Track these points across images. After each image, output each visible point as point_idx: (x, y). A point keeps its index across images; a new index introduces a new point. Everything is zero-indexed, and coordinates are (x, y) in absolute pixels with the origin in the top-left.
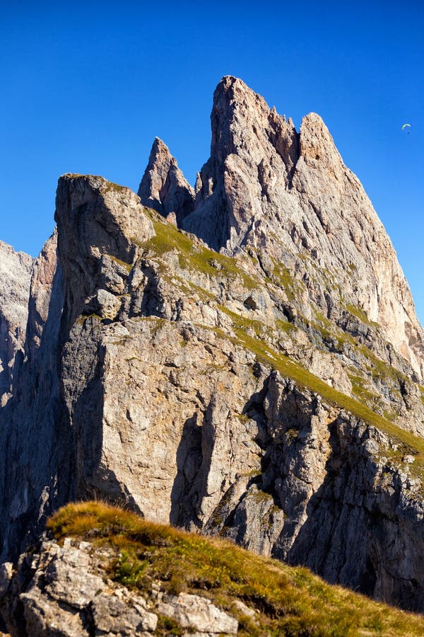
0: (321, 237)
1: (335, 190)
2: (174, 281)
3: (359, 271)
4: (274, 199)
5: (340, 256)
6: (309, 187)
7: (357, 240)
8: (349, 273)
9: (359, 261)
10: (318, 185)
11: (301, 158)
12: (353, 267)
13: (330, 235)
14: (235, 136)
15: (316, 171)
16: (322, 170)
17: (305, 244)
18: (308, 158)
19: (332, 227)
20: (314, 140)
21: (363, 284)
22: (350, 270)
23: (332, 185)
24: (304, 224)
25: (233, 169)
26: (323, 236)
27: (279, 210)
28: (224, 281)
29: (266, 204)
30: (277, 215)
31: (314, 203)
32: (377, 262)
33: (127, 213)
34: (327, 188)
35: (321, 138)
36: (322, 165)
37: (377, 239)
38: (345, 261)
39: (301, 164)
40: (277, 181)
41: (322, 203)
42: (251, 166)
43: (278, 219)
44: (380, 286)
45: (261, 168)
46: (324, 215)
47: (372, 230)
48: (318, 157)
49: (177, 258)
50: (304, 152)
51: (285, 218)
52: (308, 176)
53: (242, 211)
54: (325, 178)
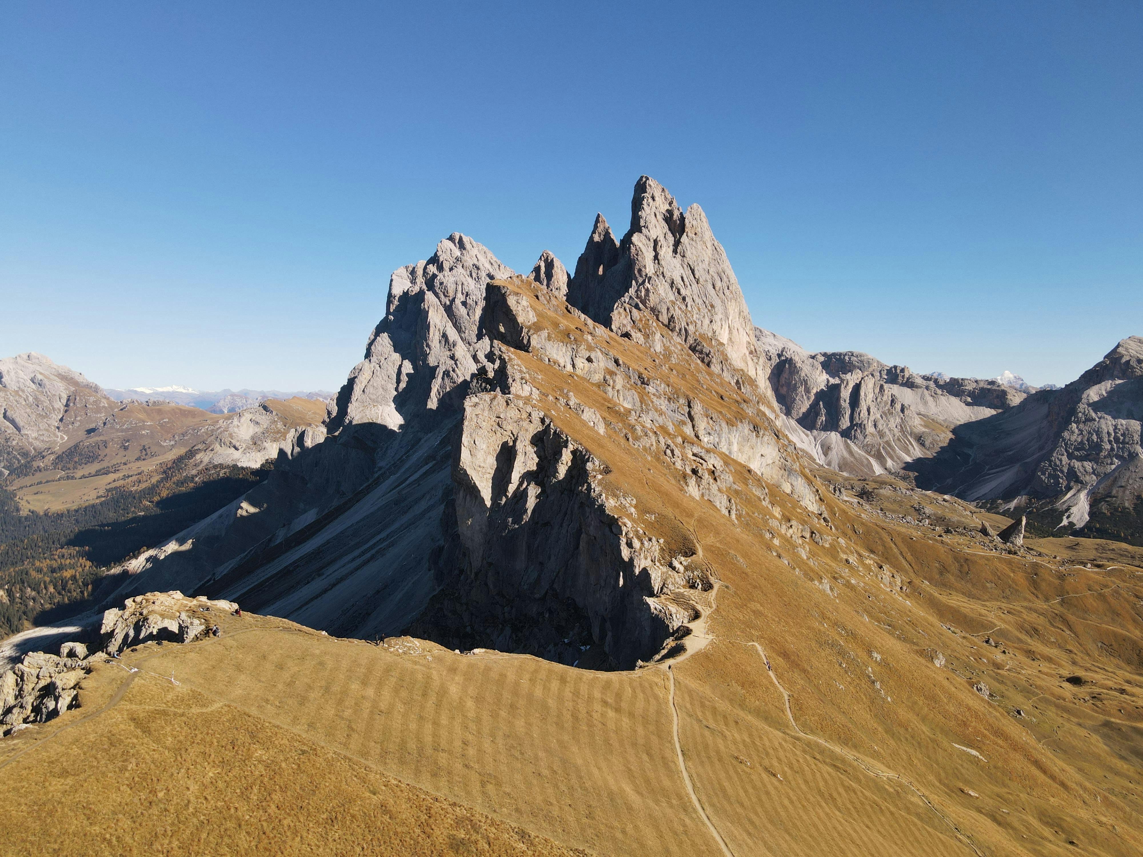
0: (693, 286)
1: (705, 255)
2: (516, 367)
3: (716, 309)
4: (662, 262)
5: (704, 299)
6: (688, 254)
7: (717, 288)
8: (709, 310)
9: (717, 303)
10: (695, 253)
11: (685, 234)
12: (712, 306)
13: (700, 285)
14: (641, 220)
15: (694, 243)
16: (698, 242)
17: (679, 292)
18: (689, 234)
19: (701, 280)
20: (694, 223)
21: (717, 318)
22: (710, 308)
23: (704, 253)
24: (682, 278)
25: (636, 243)
26: (695, 285)
27: (665, 270)
28: (575, 347)
29: (657, 266)
30: (663, 273)
31: (691, 264)
32: (729, 303)
33: (520, 308)
34: (700, 254)
35: (699, 221)
36: (698, 239)
37: (730, 288)
38: (707, 302)
39: (684, 239)
40: (666, 251)
41: (696, 264)
42: (649, 240)
43: (664, 276)
44: (730, 318)
45: (656, 242)
46: (696, 272)
47: (728, 282)
48: (696, 234)
49: (547, 335)
50: (686, 230)
51: (668, 274)
52: (688, 246)
53: (640, 271)
54: (699, 247)
